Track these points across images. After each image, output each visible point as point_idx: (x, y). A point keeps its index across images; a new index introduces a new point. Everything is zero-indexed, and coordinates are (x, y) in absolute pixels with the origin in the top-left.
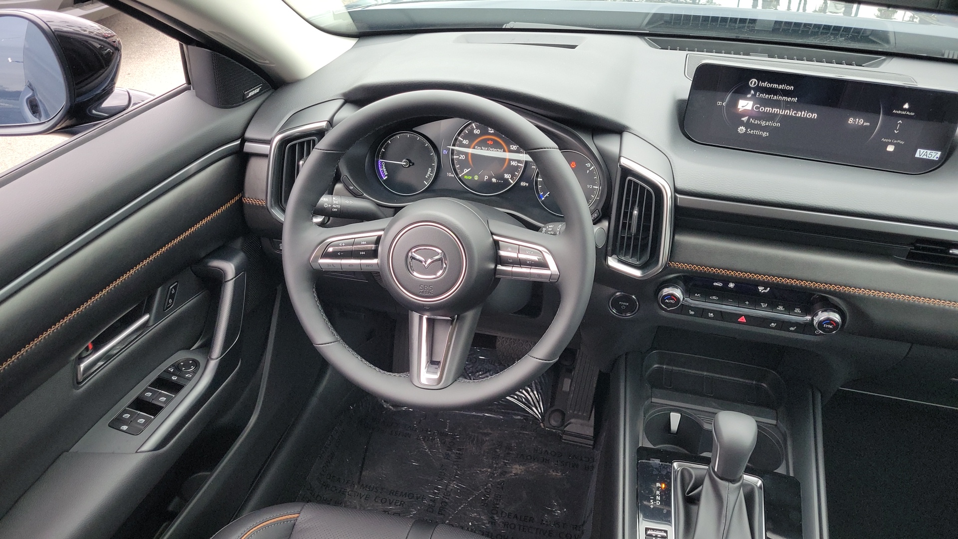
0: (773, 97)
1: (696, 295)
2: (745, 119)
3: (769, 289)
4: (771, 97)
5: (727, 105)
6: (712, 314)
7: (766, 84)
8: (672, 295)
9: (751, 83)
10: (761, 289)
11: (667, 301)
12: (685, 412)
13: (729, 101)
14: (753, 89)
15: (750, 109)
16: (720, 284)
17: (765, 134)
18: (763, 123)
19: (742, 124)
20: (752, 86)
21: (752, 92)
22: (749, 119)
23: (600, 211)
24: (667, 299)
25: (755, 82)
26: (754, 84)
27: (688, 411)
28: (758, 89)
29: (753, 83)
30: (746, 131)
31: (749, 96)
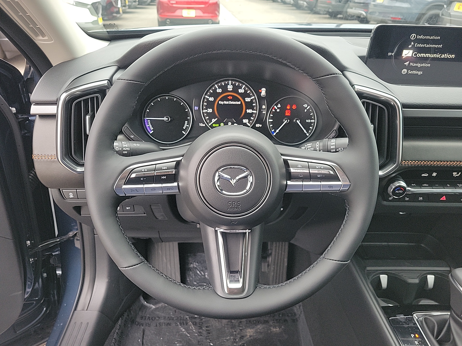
0: (426, 46)
1: (412, 185)
2: (407, 64)
3: (460, 173)
4: (425, 46)
5: (394, 54)
6: (421, 198)
7: (422, 36)
8: (400, 186)
9: (412, 37)
10: (454, 174)
11: (397, 192)
12: (391, 273)
13: (397, 52)
14: (413, 41)
15: (411, 56)
16: (426, 175)
17: (420, 73)
18: (419, 65)
19: (405, 67)
20: (412, 39)
21: (412, 43)
22: (409, 63)
23: (337, 131)
24: (397, 190)
25: (415, 36)
26: (414, 38)
27: (393, 272)
28: (417, 41)
29: (413, 36)
30: (408, 72)
31: (410, 46)
